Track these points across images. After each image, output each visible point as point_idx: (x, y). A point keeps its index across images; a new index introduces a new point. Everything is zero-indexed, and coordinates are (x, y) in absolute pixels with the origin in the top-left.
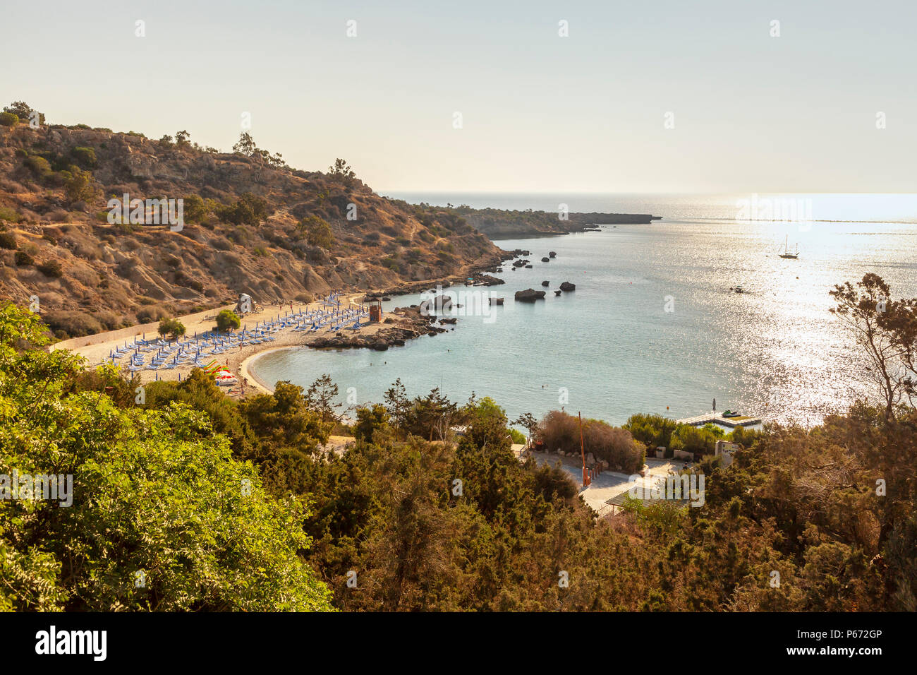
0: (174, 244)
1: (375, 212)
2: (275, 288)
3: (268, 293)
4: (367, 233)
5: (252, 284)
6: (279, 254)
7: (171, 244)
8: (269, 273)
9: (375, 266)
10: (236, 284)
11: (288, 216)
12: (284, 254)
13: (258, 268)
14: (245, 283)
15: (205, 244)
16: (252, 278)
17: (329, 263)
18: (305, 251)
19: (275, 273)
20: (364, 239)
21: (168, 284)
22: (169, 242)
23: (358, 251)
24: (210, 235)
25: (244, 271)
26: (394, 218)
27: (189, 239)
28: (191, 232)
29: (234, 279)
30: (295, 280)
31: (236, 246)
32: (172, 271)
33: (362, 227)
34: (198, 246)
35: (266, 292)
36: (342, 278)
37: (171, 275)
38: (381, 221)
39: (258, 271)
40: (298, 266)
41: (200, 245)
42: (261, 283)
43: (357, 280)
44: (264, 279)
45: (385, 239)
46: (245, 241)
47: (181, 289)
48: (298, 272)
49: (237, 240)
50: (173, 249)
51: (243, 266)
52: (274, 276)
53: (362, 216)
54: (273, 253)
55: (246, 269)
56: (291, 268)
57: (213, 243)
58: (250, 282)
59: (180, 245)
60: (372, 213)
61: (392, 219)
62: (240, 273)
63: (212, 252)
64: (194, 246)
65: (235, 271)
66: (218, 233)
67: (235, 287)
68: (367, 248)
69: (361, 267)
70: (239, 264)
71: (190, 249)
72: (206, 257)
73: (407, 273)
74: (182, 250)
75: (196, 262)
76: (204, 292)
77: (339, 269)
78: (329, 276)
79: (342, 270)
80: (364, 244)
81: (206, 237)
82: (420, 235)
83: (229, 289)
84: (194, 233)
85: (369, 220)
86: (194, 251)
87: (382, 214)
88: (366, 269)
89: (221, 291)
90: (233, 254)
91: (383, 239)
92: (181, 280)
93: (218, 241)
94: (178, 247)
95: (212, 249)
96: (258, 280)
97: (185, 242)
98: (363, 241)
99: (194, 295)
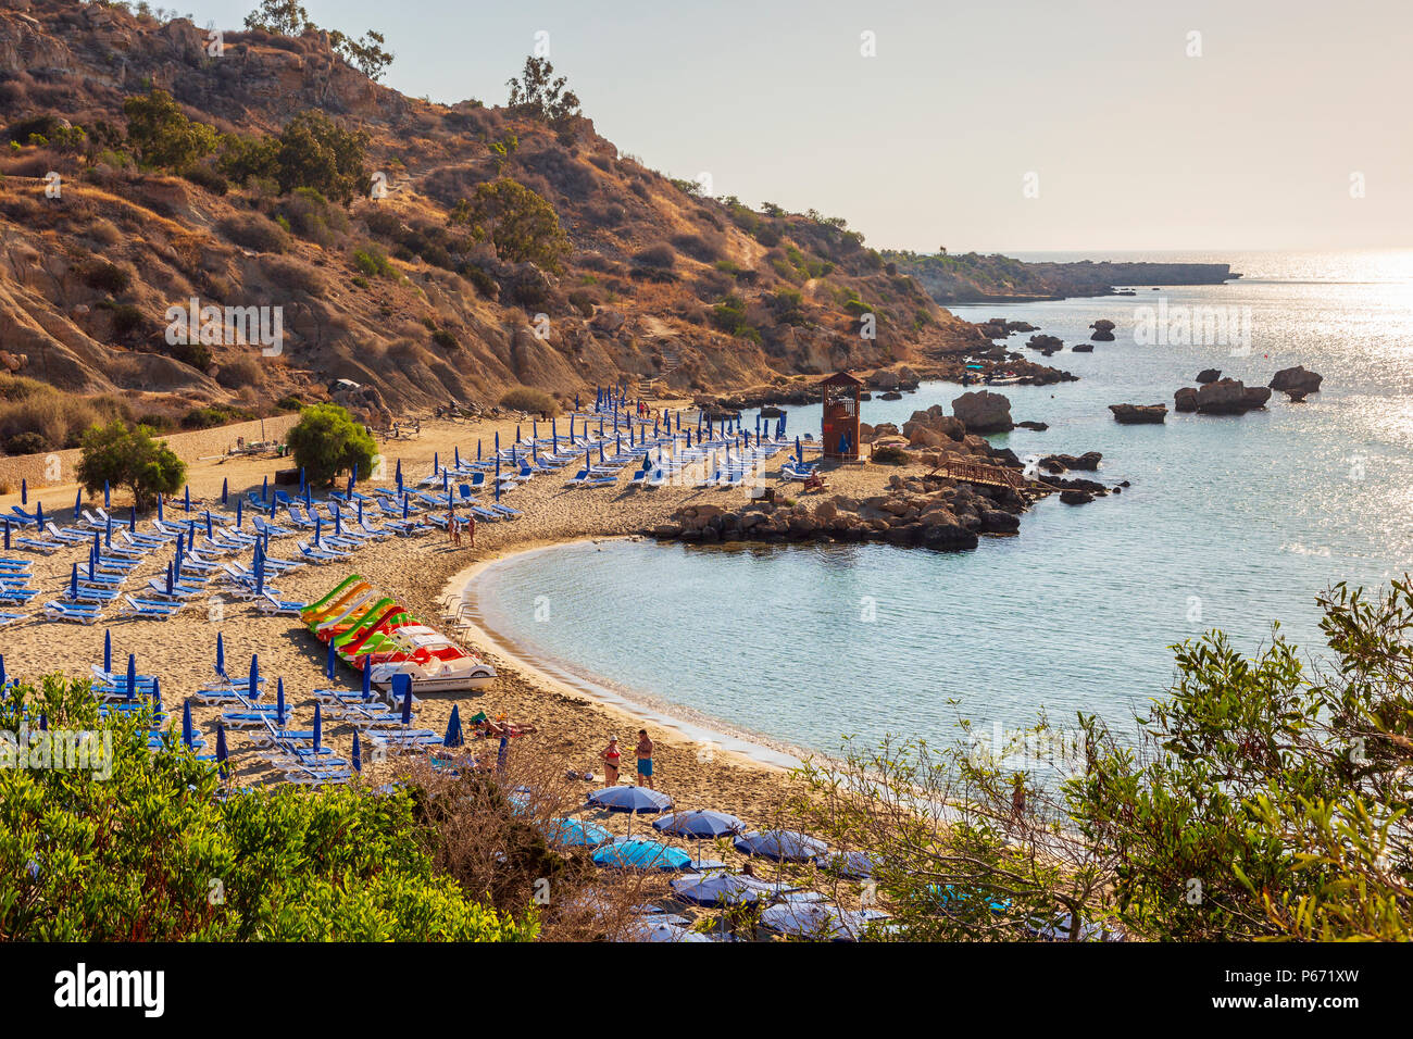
0: (107, 225)
1: (647, 198)
2: (436, 368)
3: (419, 382)
4: (635, 250)
5: (364, 353)
6: (427, 276)
7: (94, 225)
8: (412, 324)
9: (695, 328)
10: (312, 355)
11: (413, 199)
12: (442, 278)
13: (376, 308)
14: (344, 351)
15: (202, 230)
16: (363, 335)
17: (570, 313)
18: (495, 276)
19: (429, 325)
20: (631, 264)
21: (95, 344)
22: (90, 219)
23: (626, 292)
24: (219, 208)
25: (336, 315)
26: (696, 216)
27: (152, 215)
28: (159, 197)
29: (304, 337)
30: (486, 351)
31: (301, 244)
32: (103, 307)
33: (617, 233)
34: (182, 236)
35: (411, 378)
36: (611, 356)
37: (104, 320)
38: (664, 222)
39: (375, 316)
40: (488, 315)
41: (187, 232)
42: (393, 352)
43: (657, 363)
44: (400, 340)
45: (688, 267)
46: (324, 230)
47: (140, 360)
48: (490, 330)
49: (300, 228)
50: (101, 240)
51: (327, 298)
52: (427, 333)
53: (615, 204)
54: (408, 273)
55: (339, 309)
56: (469, 317)
57: (227, 230)
58: (359, 347)
59: (126, 229)
60: (638, 200)
61: (691, 219)
62: (322, 319)
63: (226, 254)
64: (169, 235)
65: (308, 311)
66: (238, 203)
67: (311, 361)
68: (646, 287)
69: (658, 328)
70: (315, 291)
71: (159, 242)
72: (211, 270)
73: (785, 353)
74: (134, 245)
75: (180, 280)
76: (216, 371)
77: (601, 329)
78: (577, 348)
79: (610, 333)
80: (636, 275)
81: (202, 211)
82: (771, 264)
83: (290, 366)
84: (168, 200)
85: (637, 217)
86: (170, 250)
87: (664, 205)
88: (674, 332)
89: (269, 373)
90: (293, 261)
91: (682, 266)
92: (135, 333)
93: (243, 225)
94: (119, 235)
95: (229, 247)
96: (382, 344)
97: (140, 220)
98: (629, 268)
99: (186, 379)
